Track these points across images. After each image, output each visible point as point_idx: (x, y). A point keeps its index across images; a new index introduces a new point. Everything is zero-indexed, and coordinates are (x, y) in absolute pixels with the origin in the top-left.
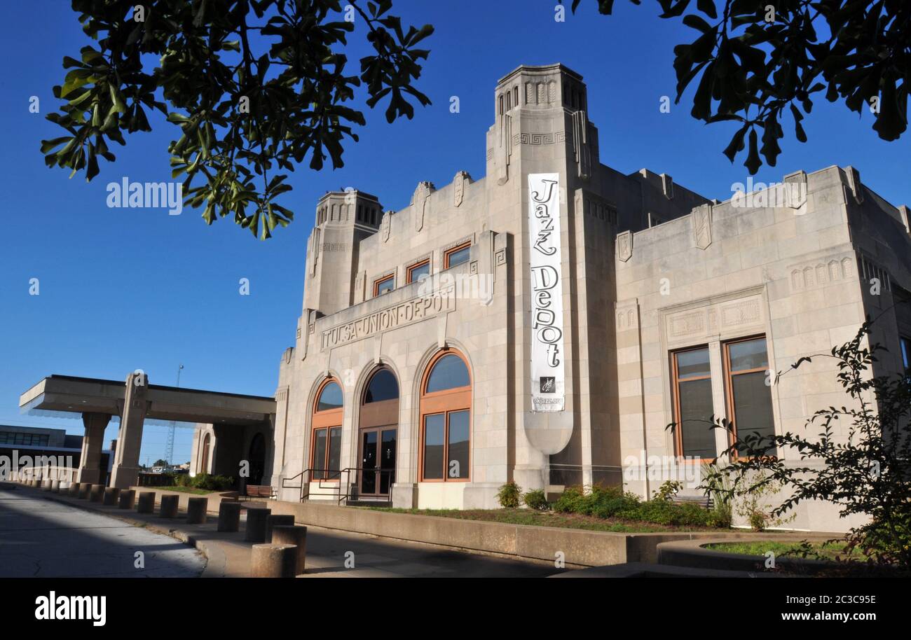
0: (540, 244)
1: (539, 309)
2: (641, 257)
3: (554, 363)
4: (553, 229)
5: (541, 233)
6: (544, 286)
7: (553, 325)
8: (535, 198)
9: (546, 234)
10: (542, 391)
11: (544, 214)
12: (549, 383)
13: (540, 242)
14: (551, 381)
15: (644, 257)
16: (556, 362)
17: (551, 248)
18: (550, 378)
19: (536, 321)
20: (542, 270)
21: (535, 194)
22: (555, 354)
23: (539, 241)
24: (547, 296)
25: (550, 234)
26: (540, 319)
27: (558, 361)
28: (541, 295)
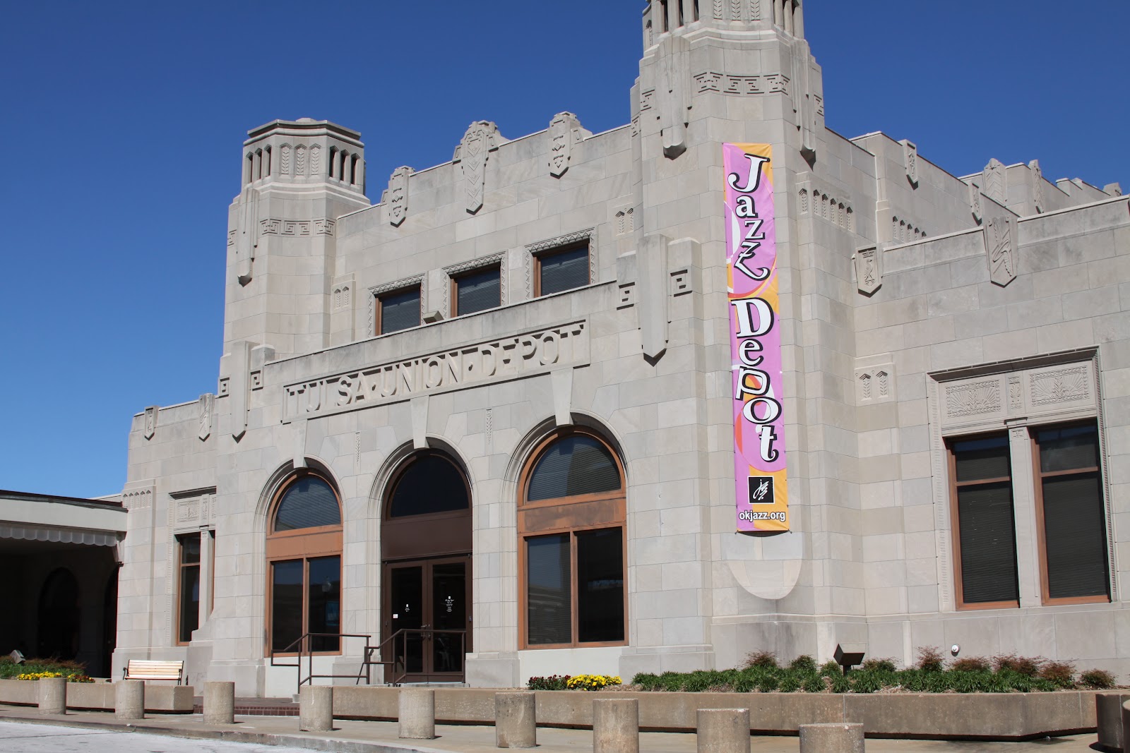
0: (744, 262)
1: (745, 369)
2: (899, 288)
3: (770, 456)
4: (764, 238)
5: (745, 244)
6: (753, 330)
7: (767, 395)
8: (734, 183)
9: (753, 245)
10: (752, 500)
11: (749, 212)
12: (763, 488)
13: (744, 258)
14: (766, 484)
15: (902, 288)
16: (774, 454)
17: (761, 269)
18: (765, 480)
19: (740, 387)
20: (748, 304)
21: (733, 178)
22: (771, 441)
23: (742, 256)
24: (757, 347)
25: (759, 245)
26: (747, 384)
27: (777, 453)
28: (747, 346)
